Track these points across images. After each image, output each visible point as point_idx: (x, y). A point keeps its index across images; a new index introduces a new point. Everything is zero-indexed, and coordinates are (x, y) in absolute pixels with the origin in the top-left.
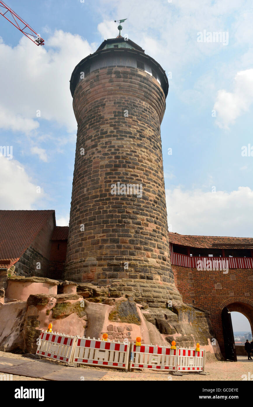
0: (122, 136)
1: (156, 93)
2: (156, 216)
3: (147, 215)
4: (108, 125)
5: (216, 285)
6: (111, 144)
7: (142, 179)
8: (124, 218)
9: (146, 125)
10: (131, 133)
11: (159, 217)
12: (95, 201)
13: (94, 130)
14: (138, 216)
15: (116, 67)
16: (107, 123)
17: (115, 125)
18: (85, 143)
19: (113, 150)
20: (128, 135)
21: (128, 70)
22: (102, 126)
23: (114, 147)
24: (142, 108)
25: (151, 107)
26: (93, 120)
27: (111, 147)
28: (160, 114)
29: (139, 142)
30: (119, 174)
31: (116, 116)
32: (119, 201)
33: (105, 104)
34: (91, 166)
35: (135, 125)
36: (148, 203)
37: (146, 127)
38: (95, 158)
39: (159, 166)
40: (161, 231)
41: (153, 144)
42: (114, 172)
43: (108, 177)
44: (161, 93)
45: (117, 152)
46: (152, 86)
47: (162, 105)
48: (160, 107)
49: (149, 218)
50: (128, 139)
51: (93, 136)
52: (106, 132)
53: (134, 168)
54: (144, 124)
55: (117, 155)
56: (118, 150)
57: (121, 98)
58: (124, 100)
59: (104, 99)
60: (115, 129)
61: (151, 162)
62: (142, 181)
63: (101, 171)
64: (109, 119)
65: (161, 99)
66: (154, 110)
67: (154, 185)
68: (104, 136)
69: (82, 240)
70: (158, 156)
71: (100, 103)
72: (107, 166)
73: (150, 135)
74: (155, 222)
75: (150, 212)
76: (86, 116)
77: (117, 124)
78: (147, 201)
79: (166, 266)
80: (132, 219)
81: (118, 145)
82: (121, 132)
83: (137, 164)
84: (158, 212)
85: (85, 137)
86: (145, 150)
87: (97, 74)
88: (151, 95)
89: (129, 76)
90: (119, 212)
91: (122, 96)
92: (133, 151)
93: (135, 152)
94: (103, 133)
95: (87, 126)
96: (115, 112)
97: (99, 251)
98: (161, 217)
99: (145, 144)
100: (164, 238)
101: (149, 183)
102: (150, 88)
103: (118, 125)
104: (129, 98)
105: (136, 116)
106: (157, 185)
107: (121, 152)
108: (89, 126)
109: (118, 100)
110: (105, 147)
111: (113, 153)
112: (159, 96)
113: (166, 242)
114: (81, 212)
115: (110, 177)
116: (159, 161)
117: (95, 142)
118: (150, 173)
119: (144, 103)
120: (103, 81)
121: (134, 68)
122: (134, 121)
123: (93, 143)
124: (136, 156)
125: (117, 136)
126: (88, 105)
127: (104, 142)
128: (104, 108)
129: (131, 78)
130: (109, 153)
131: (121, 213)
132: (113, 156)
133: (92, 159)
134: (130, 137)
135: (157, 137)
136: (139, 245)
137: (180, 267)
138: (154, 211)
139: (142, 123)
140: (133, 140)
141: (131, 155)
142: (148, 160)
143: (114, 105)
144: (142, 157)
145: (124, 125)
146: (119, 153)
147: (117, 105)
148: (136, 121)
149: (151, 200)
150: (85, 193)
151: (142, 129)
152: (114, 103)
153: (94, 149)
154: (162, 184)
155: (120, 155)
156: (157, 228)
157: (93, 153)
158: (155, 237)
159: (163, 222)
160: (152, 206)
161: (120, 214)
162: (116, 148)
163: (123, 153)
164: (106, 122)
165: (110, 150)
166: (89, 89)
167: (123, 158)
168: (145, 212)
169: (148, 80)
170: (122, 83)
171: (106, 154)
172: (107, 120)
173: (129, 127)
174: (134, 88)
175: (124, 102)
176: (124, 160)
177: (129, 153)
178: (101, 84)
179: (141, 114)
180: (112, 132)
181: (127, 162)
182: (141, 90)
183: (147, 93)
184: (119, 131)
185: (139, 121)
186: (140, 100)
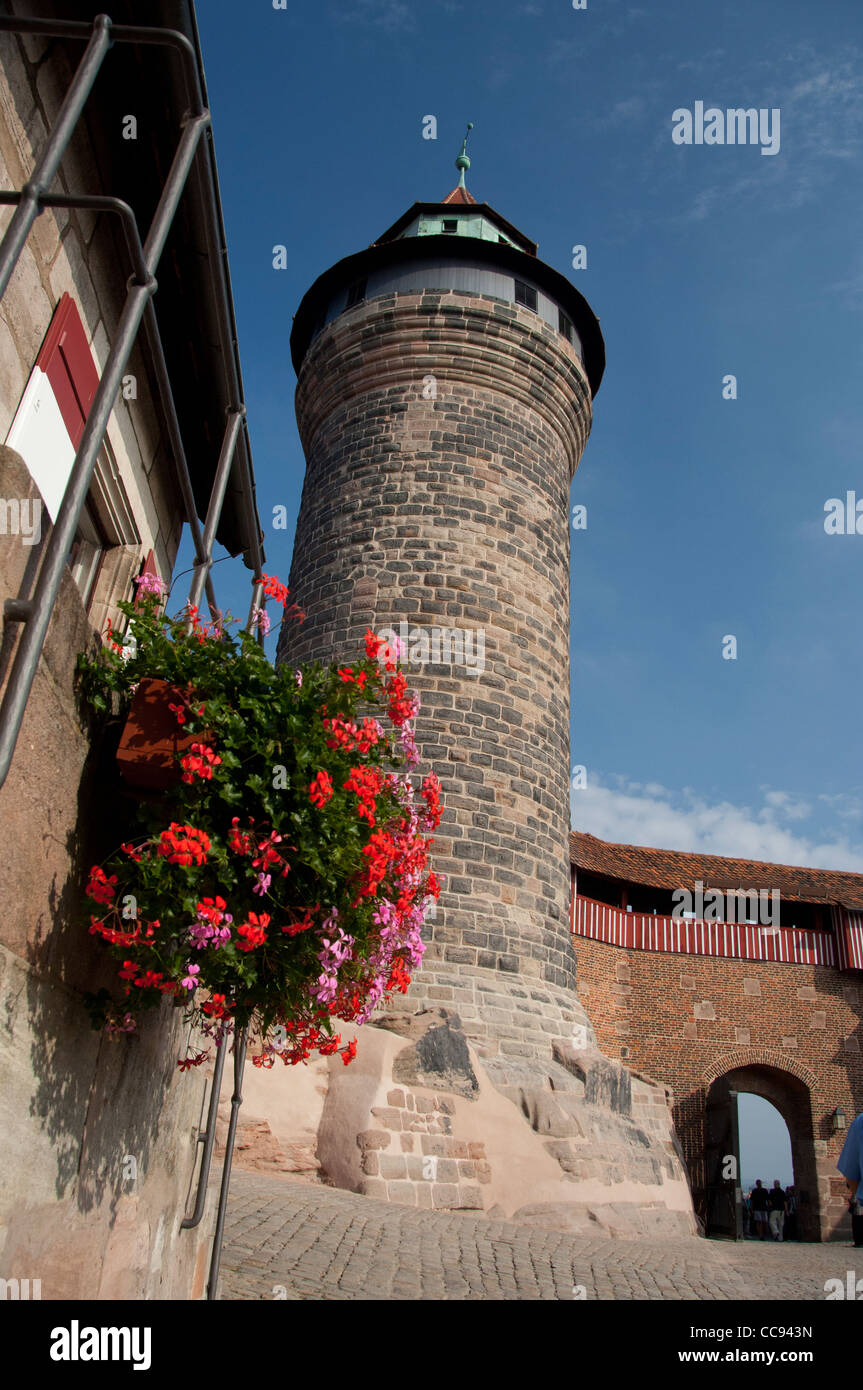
0: (455, 513)
1: (566, 387)
2: (539, 775)
3: (512, 772)
4: (412, 475)
5: (697, 1008)
6: (415, 534)
7: (507, 656)
8: (441, 774)
9: (531, 483)
10: (480, 506)
11: (548, 780)
13: (364, 485)
14: (486, 770)
15: (451, 294)
16: (409, 468)
17: (432, 478)
18: (331, 523)
19: (421, 553)
20: (472, 512)
21: (490, 308)
22: (390, 477)
23: (424, 545)
24: (521, 429)
25: (549, 427)
26: (363, 451)
27: (416, 546)
28: (573, 451)
29: (507, 538)
31: (438, 450)
32: (431, 719)
33: (404, 408)
34: (345, 600)
35: (496, 482)
36: (518, 733)
37: (530, 491)
38: (361, 574)
39: (559, 620)
40: (550, 825)
41: (547, 547)
44: (582, 386)
45: (435, 562)
46: (559, 363)
47: (581, 426)
48: (575, 430)
49: (519, 779)
50: (471, 523)
51: (362, 503)
52: (404, 497)
54: (523, 482)
55: (434, 572)
56: (438, 557)
57: (458, 391)
58: (466, 398)
59: (403, 391)
60: (431, 488)
61: (537, 602)
62: (504, 661)
63: (381, 619)
64: (414, 455)
65: (581, 405)
66: (557, 437)
67: (540, 678)
68: (396, 507)
70: (558, 587)
71: (389, 401)
72: (400, 605)
73: (542, 519)
74: (535, 794)
75: (524, 761)
76: (341, 436)
77: (438, 473)
78: (517, 727)
79: (556, 935)
80: (465, 778)
81: (438, 540)
82: (452, 499)
84: (547, 765)
85: (332, 503)
86: (522, 565)
87: (387, 309)
88: (551, 393)
89: (487, 325)
90: (426, 755)
91: (462, 385)
92: (483, 565)
93: (492, 568)
94: (391, 499)
95: (343, 469)
96: (435, 436)
98: (553, 782)
99: (522, 545)
100: (557, 847)
101: (527, 671)
102: (550, 371)
103: (443, 479)
104: (483, 396)
105: (502, 453)
106: (551, 679)
107: (446, 564)
108: (350, 469)
109: (447, 397)
110: (396, 545)
112: (573, 397)
113: (561, 860)
116: (562, 603)
117: (365, 525)
118: (532, 637)
119: (530, 411)
120: (404, 333)
121: (506, 303)
122: (492, 467)
123: (359, 528)
124: (491, 580)
126: (349, 402)
127: (393, 527)
128: (402, 417)
129: (496, 335)
130: (410, 562)
131: (434, 756)
132: (422, 576)
133: (351, 578)
134: (478, 519)
135: (559, 524)
136: (482, 863)
137: (592, 942)
138: (535, 761)
139: (518, 479)
140: (488, 529)
141: (479, 576)
142: (529, 597)
143: (433, 410)
144: (512, 587)
145: (461, 479)
146: (440, 567)
147: (445, 413)
148: (501, 471)
149: (528, 726)
151: (514, 497)
152: (436, 407)
153: (361, 547)
154: (563, 675)
155: (444, 574)
156: (541, 813)
157: (356, 561)
158: (532, 841)
159: (559, 795)
160: (529, 742)
161: (430, 761)
162: (433, 550)
163: (452, 567)
164: (405, 463)
165: (413, 555)
166: (357, 354)
167: (452, 583)
168: (507, 760)
169: (546, 345)
170: (465, 347)
171: (399, 567)
172: (408, 459)
173: (479, 485)
174: (501, 364)
175: (466, 405)
176: (456, 591)
177: (471, 568)
178: (399, 340)
179: (517, 447)
180: (423, 498)
181: (463, 598)
182: (522, 373)
183: (540, 384)
184: (445, 496)
185: (509, 472)
186: (516, 402)
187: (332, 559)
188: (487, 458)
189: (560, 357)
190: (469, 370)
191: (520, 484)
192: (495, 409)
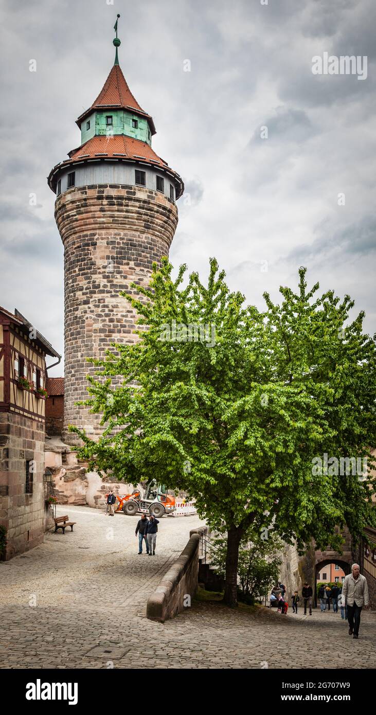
0: (117, 291)
6: (104, 302)
9: (146, 270)
10: (126, 287)
12: (90, 370)
13: (86, 279)
15: (108, 188)
16: (100, 273)
17: (108, 277)
18: (75, 293)
19: (107, 310)
20: (123, 290)
21: (123, 193)
22: (94, 276)
23: (107, 306)
24: (140, 246)
26: (83, 263)
27: (104, 307)
30: (113, 340)
31: (110, 264)
33: (96, 244)
34: (83, 327)
35: (132, 275)
37: (146, 274)
38: (87, 318)
42: (108, 338)
43: (102, 343)
45: (112, 313)
46: (156, 208)
51: (85, 287)
52: (99, 286)
53: (129, 332)
54: (143, 270)
55: (111, 317)
56: (112, 311)
57: (115, 234)
58: (119, 237)
59: (94, 235)
60: (109, 282)
63: (95, 337)
64: (101, 267)
68: (97, 290)
69: (79, 408)
71: (90, 239)
72: (102, 331)
77: (110, 275)
81: (111, 304)
82: (115, 286)
83: (133, 327)
87: (84, 196)
88: (154, 223)
89: (124, 202)
91: (116, 231)
92: (128, 312)
94: (95, 287)
95: (77, 269)
96: (108, 257)
97: (95, 421)
99: (142, 298)
103: (112, 277)
104: (125, 235)
105: (134, 260)
107: (115, 313)
108: (80, 270)
110: (98, 306)
111: (107, 315)
112: (165, 219)
114: (77, 379)
115: (104, 344)
117: (87, 297)
119: (144, 235)
120: (93, 208)
121: (131, 188)
122: (130, 268)
123: (85, 298)
124: (132, 317)
125: (111, 292)
127: (97, 299)
128: (95, 249)
129: (127, 206)
130: (103, 314)
131: (116, 384)
132: (107, 319)
133: (84, 319)
139: (141, 270)
141: (126, 316)
145: (118, 276)
146: (114, 314)
147: (111, 246)
148: (133, 269)
150: (80, 358)
151: (139, 279)
152: (107, 244)
153: (86, 306)
155: (115, 318)
157: (85, 312)
161: (115, 385)
162: (111, 308)
163: (117, 314)
164: (98, 271)
165: (103, 311)
166: (75, 215)
167: (118, 321)
169: (149, 203)
170: (116, 214)
171: (99, 316)
172: (99, 269)
173: (125, 278)
174: (131, 218)
175: (119, 240)
176: (119, 324)
177: (124, 314)
178: (91, 212)
179: (140, 255)
180: (105, 286)
181: (122, 326)
182: (141, 220)
183: (148, 221)
184: (113, 285)
185: (136, 268)
186: (139, 233)
187: (77, 309)
188: (128, 264)
189: (156, 205)
190: (119, 224)
191: (142, 273)
192: (130, 240)
